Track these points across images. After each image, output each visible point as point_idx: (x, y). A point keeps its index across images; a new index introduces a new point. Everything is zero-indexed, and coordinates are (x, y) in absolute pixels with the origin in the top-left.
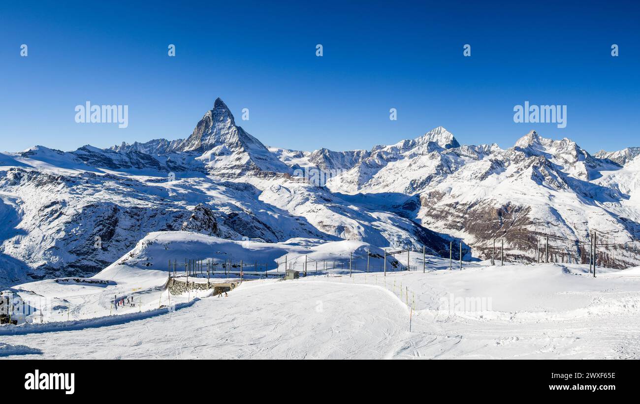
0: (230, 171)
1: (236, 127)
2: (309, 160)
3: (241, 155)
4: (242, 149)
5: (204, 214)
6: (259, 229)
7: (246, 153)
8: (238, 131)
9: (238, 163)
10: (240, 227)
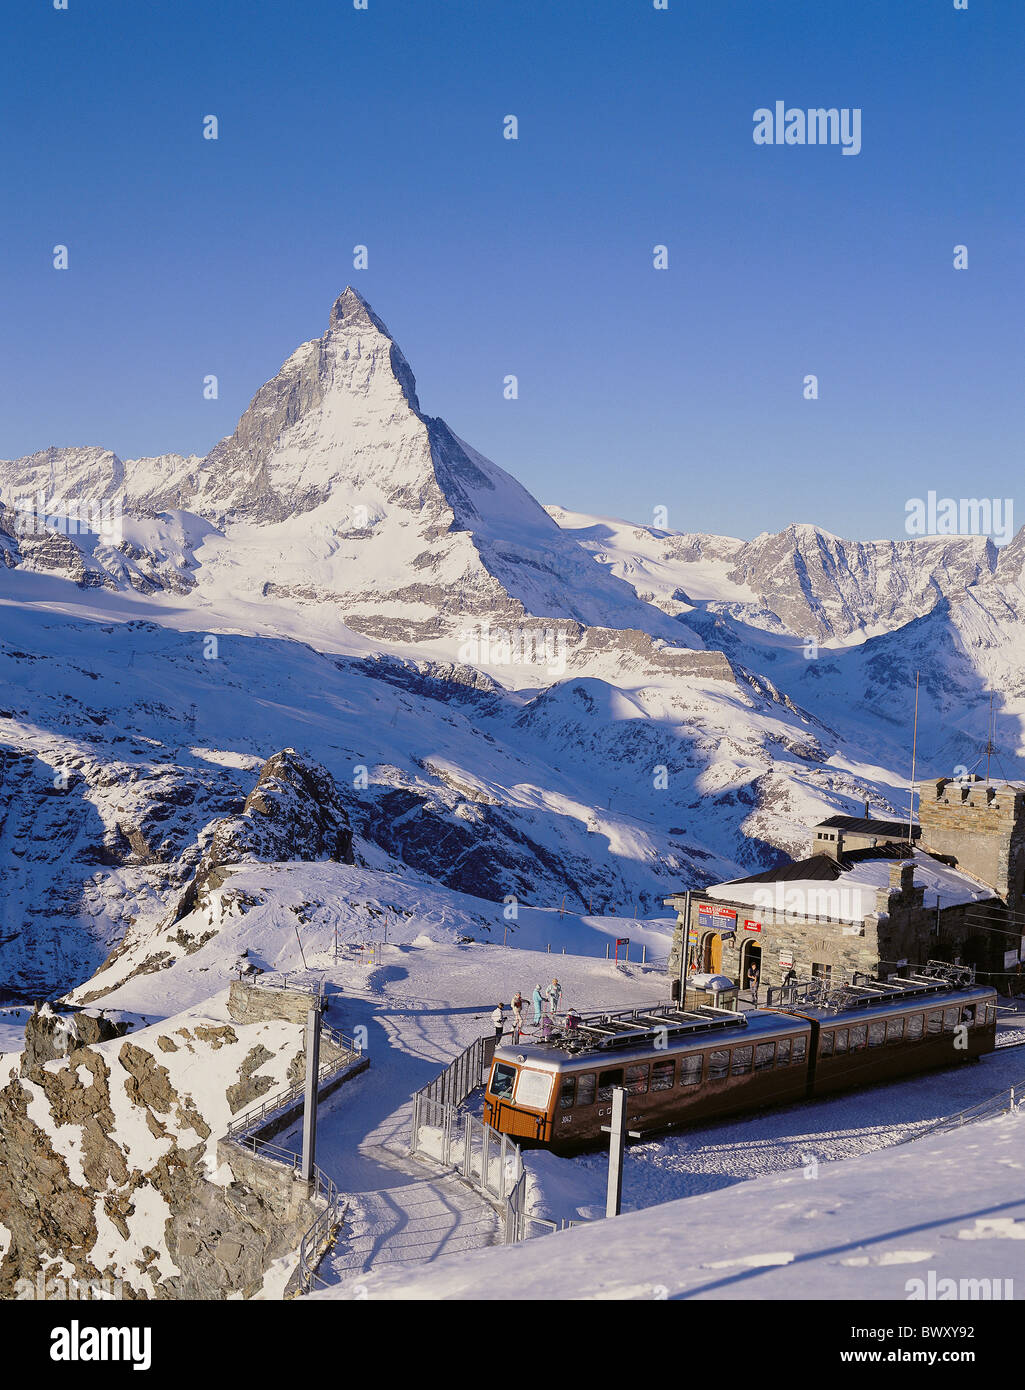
0: (393, 610)
1: (424, 418)
2: (732, 576)
3: (440, 545)
4: (448, 517)
5: (299, 793)
6: (509, 863)
7: (463, 537)
8: (432, 439)
9: (425, 576)
10: (433, 853)
